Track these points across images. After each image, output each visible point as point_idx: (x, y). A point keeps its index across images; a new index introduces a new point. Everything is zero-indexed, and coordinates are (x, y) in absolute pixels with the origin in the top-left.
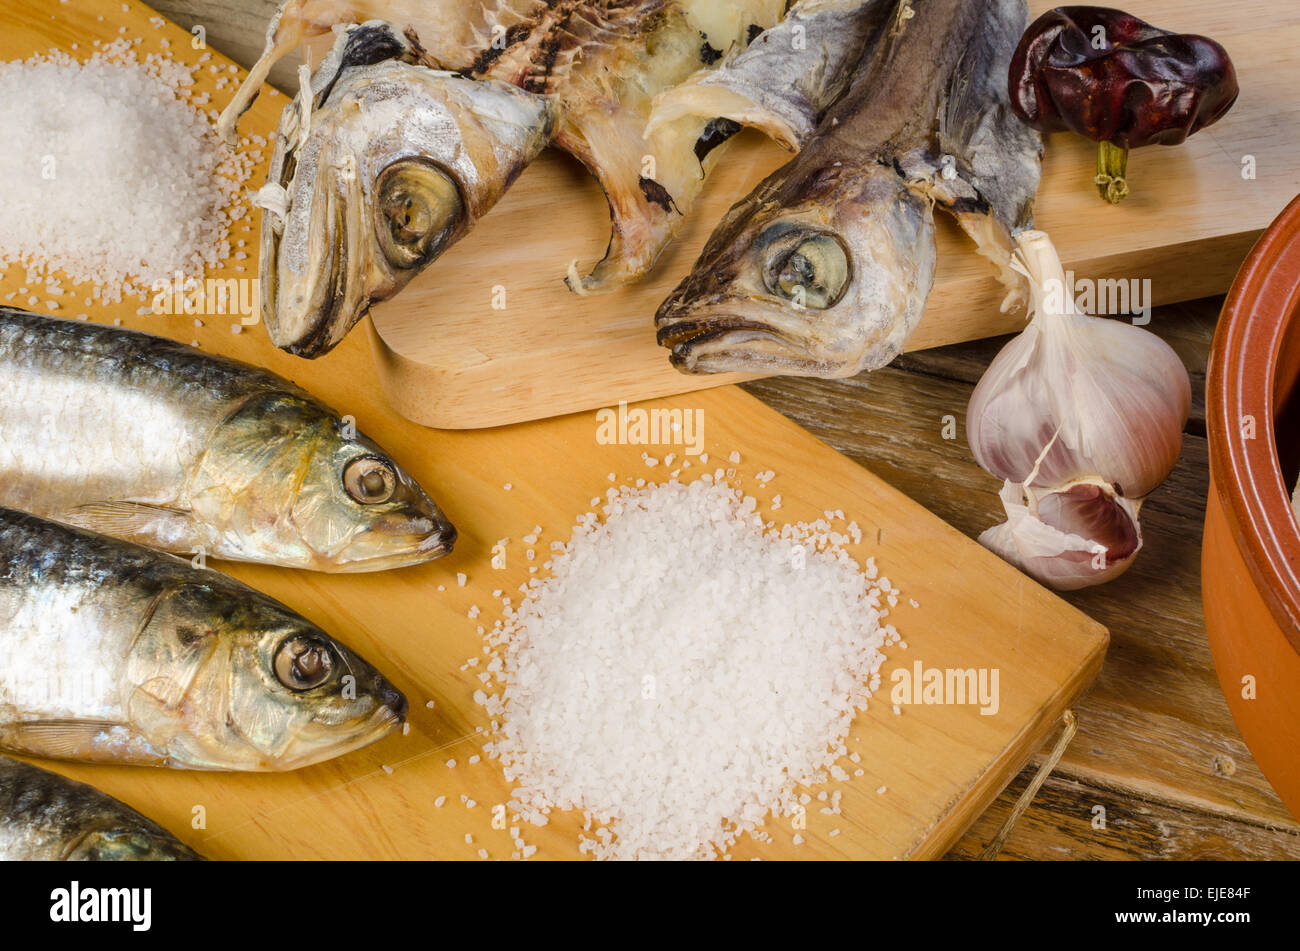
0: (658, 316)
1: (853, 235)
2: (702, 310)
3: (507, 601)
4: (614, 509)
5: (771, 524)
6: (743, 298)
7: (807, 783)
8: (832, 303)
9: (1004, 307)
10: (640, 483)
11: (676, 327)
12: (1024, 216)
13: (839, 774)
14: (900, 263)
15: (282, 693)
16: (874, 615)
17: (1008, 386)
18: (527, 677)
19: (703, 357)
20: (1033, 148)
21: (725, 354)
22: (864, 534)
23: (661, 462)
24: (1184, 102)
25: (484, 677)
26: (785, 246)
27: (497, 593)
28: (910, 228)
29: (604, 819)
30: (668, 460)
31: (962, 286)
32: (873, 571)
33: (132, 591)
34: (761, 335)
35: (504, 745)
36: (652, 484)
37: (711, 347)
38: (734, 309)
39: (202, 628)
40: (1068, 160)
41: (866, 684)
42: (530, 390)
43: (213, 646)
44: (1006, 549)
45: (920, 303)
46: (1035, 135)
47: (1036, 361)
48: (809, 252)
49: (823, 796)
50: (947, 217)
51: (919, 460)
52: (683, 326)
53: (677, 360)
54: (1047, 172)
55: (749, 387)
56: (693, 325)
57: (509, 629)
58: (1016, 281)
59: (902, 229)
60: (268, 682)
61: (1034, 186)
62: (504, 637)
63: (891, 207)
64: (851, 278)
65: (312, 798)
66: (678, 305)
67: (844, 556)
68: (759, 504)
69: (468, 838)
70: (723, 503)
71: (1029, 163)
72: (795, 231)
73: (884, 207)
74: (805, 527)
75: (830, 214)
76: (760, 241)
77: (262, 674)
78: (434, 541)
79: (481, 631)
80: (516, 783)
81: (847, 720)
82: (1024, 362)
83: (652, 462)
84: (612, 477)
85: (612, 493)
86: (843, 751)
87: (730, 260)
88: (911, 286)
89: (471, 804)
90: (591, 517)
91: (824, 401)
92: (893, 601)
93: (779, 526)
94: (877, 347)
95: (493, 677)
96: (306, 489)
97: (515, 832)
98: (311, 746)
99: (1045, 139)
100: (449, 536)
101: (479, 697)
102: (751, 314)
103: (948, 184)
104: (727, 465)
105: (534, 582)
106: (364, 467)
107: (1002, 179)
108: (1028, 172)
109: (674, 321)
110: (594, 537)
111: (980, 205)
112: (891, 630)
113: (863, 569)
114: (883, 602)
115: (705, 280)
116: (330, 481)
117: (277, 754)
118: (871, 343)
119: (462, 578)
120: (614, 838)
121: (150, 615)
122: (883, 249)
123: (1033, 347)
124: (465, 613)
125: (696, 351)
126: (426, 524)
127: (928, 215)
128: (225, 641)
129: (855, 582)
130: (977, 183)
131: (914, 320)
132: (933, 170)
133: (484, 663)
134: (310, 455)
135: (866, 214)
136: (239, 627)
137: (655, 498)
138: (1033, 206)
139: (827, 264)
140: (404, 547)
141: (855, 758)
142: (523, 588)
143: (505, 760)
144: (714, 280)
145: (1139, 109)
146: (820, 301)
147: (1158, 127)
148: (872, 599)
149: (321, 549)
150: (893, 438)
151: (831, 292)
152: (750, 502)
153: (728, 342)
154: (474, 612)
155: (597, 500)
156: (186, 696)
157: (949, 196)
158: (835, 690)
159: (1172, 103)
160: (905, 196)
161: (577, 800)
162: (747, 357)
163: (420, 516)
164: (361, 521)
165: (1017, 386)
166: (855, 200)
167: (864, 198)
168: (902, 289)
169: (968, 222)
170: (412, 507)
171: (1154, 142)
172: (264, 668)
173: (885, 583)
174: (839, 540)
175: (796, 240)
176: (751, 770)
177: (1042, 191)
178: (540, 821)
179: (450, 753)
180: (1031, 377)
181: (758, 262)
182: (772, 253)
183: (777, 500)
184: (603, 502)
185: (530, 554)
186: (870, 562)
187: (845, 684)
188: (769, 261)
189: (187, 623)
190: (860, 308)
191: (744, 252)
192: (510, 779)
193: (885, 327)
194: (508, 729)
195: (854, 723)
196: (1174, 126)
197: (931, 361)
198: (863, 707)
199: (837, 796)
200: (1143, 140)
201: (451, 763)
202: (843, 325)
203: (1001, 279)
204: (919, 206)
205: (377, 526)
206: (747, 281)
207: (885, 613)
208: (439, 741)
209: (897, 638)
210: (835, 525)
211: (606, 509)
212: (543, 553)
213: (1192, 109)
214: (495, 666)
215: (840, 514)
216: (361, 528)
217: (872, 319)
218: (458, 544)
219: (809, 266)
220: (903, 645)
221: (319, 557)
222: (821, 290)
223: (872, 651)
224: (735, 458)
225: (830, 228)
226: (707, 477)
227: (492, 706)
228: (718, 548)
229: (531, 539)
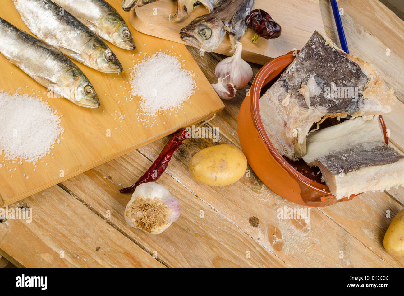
0: (182, 30)
1: (214, 30)
2: (189, 32)
3: (139, 62)
4: (160, 55)
5: (182, 68)
6: (195, 33)
7: (174, 107)
8: (206, 39)
9: (230, 52)
10: (165, 53)
11: (184, 33)
12: (239, 39)
13: (179, 108)
14: (218, 38)
15: (106, 60)
16: (192, 88)
17: (225, 64)
18: (139, 74)
19: (186, 39)
20: (245, 29)
21: (189, 40)
22: (195, 76)
23: (169, 51)
24: (271, 34)
25: (132, 71)
26: (203, 28)
27: (138, 60)
28: (222, 33)
29: (144, 99)
30: (170, 51)
31: (225, 46)
32: (194, 82)
33: (88, 35)
34: (195, 40)
35: (132, 82)
36: (166, 54)
37: (188, 38)
38: (193, 34)
39: (97, 45)
40: (249, 33)
41: (188, 97)
42: (154, 31)
43: (98, 49)
44: (215, 88)
45: (218, 45)
46: (246, 27)
47: (231, 62)
48: (206, 30)
49: (176, 110)
50: (228, 34)
51: (206, 69)
52: (185, 33)
53: (182, 38)
54: (245, 34)
55: (186, 46)
56: (187, 34)
57: (138, 66)
58: (234, 49)
59: (221, 33)
60: (104, 58)
61: (243, 35)
62: (137, 67)
63: (221, 29)
64: (211, 37)
65: (102, 78)
66: (186, 30)
67: (191, 78)
68: (181, 64)
69: (123, 93)
70: (176, 62)
71: (243, 31)
72: (206, 26)
73: (220, 28)
74: (187, 71)
75: (212, 26)
76: (200, 25)
77: (104, 56)
78: (132, 48)
79: (134, 64)
80: (133, 89)
81: (183, 101)
82: (229, 61)
83: (167, 51)
84: (161, 50)
85: (160, 52)
86: (181, 105)
87: (195, 26)
88: (218, 42)
89: (125, 89)
90: (156, 55)
91: (194, 53)
92: (196, 87)
93: (183, 69)
94: (210, 49)
95: (134, 72)
96: (117, 31)
97: (130, 95)
98: (106, 70)
100: (134, 48)
101: (131, 74)
102: (195, 36)
103: (230, 30)
104: (179, 56)
105: (144, 61)
106: (126, 32)
107: (238, 32)
108: (242, 32)
109: (184, 32)
110: (155, 58)
111: (233, 34)
112: (194, 91)
113: (193, 81)
114: (194, 87)
115: (190, 28)
116: (121, 31)
117: (101, 69)
118: (209, 48)
119: (133, 55)
120: (144, 102)
121: (90, 40)
122: (217, 35)
123: (232, 60)
124: (132, 61)
125: (186, 38)
126: (132, 44)
127: (225, 32)
128: (100, 49)
129: (191, 82)
130: (234, 31)
131: (216, 47)
132: (229, 26)
133: (133, 69)
134: (119, 26)
135: (217, 28)
136: (103, 48)
137: (166, 56)
138: (241, 38)
139: (208, 33)
140: (128, 47)
141: (182, 107)
142: (142, 61)
143: (132, 85)
144: (192, 28)
145: (264, 32)
146: (205, 38)
147: (266, 36)
148: (193, 86)
149: (115, 41)
150: (203, 64)
151: (207, 38)
152: (180, 63)
153: (191, 39)
154: (134, 61)
155: (157, 53)
156: (91, 54)
157: (230, 31)
158: (183, 96)
159: (269, 33)
160: (223, 28)
161: (141, 95)
162: (192, 42)
163: (132, 43)
164: (123, 40)
165: (227, 64)
166: (216, 25)
167: (217, 26)
168: (217, 42)
169: (231, 36)
170: (131, 41)
171: (264, 37)
172: (104, 55)
173: (195, 84)
174: (191, 75)
175: (205, 28)
176: (167, 101)
177: (243, 36)
178: (134, 95)
179: (124, 80)
180: (229, 64)
181: (199, 28)
182: (201, 28)
183: (184, 65)
184: (158, 53)
185: (145, 56)
186: (195, 80)
187: (185, 96)
188: (200, 29)
189: (95, 44)
190: (210, 42)
191: (197, 26)
192: (132, 88)
193: (212, 47)
194: (134, 80)
195: (184, 102)
196: (268, 36)
197: (213, 54)
198: (186, 100)
199: (178, 111)
200: (262, 36)
201: (124, 82)
202: (207, 43)
203: (232, 47)
204: (224, 30)
205: (125, 42)
206: (196, 31)
207: (194, 89)
208: (123, 78)
209: (194, 93)
210: (191, 72)
211: (158, 55)
212: (147, 57)
213: (272, 35)
214: (135, 70)
215: (193, 71)
216: (122, 41)
217: (211, 44)
218: (135, 49)
219: (205, 32)
220: (195, 94)
221: (115, 42)
222: (205, 37)
223: (190, 93)
224: (180, 56)
225: (211, 28)
226: (175, 57)
227: (132, 76)
228: (173, 68)
229: (145, 54)
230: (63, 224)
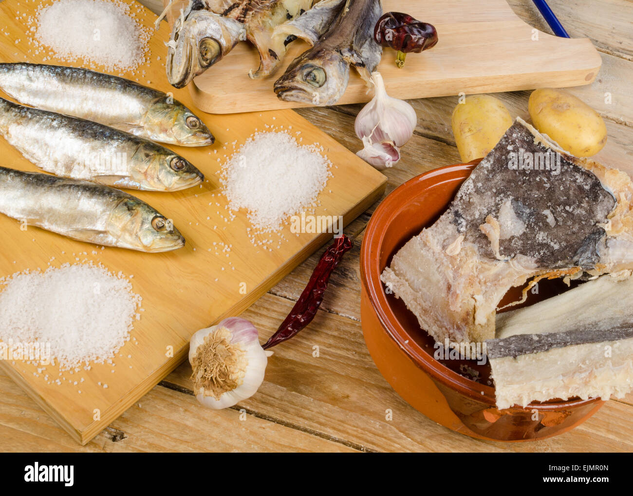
0: (275, 84)
1: (327, 69)
2: (287, 84)
3: (228, 158)
4: (257, 137)
5: (300, 144)
6: (298, 82)
7: (306, 206)
8: (320, 86)
9: (367, 93)
10: (264, 131)
11: (280, 87)
12: (375, 69)
13: (314, 205)
14: (339, 78)
15: (172, 171)
16: (326, 169)
17: (366, 115)
18: (234, 176)
19: (286, 96)
20: (380, 51)
21: (292, 95)
22: (324, 149)
23: (270, 127)
24: (421, 42)
25: (222, 176)
26: (309, 70)
27: (225, 156)
28: (343, 69)
29: (253, 210)
30: (272, 126)
31: (355, 87)
32: (326, 158)
33: (131, 143)
34: (302, 92)
35: (227, 192)
36: (267, 132)
37: (289, 93)
38: (295, 84)
39: (151, 154)
40: (388, 56)
41: (323, 185)
42: (236, 104)
43: (155, 158)
44: (363, 156)
45: (344, 90)
46: (381, 48)
47: (375, 108)
48: (315, 72)
49: (310, 210)
50: (353, 68)
51: (340, 135)
52: (282, 87)
53: (279, 96)
54: (383, 59)
55: (295, 110)
56: (284, 87)
57: (228, 165)
58: (370, 86)
59: (340, 69)
60: (169, 168)
61: (379, 62)
62: (227, 166)
63: (338, 63)
64: (326, 80)
65: (176, 201)
66: (281, 82)
67: (319, 154)
68: (296, 140)
69: (218, 213)
70: (287, 138)
71: (378, 55)
72: (312, 66)
73: (336, 63)
74: (308, 146)
75: (322, 63)
76: (302, 68)
77: (167, 166)
78: (209, 140)
79: (221, 164)
80: (230, 201)
81: (317, 193)
82: (371, 108)
83: (267, 127)
84: (256, 129)
85: (256, 133)
86: (316, 200)
87: (295, 72)
88: (342, 85)
89: (219, 205)
90: (251, 139)
91: (314, 118)
92: (331, 166)
93: (301, 145)
94: (331, 99)
95: (224, 176)
96: (176, 123)
97: (230, 212)
98: (178, 186)
99: (383, 49)
100: (213, 139)
101: (221, 180)
102: (299, 86)
103: (354, 59)
104: (288, 129)
105: (235, 154)
106: (192, 119)
107: (370, 59)
108: (377, 58)
109: (279, 86)
110: (251, 143)
111: (362, 65)
112: (330, 173)
113: (323, 157)
114: (328, 166)
115: (288, 76)
116: (182, 121)
117: (170, 187)
118: (330, 98)
119: (215, 151)
120: (256, 215)
121: (137, 149)
122: (335, 74)
123: (374, 104)
124: (216, 160)
125: (285, 94)
126: (207, 135)
127: (348, 66)
128: (157, 157)
129: (321, 160)
130: (362, 59)
131: (342, 94)
132: (350, 54)
133: (221, 172)
134: (177, 114)
135: (331, 64)
136: (161, 154)
137: (268, 135)
138: (378, 67)
139: (320, 76)
140: (203, 142)
141: (319, 202)
142: (232, 155)
143: (227, 195)
144: (290, 76)
145: (408, 42)
146: (317, 85)
147: (413, 47)
148: (326, 165)
149: (179, 139)
150: (333, 129)
151: (320, 83)
152: (294, 139)
153: (293, 92)
154: (219, 160)
155: (252, 135)
156: (146, 170)
157: (354, 62)
158: (315, 185)
159: (417, 41)
160: (342, 60)
161: (246, 206)
162: (297, 97)
163: (206, 133)
164: (190, 133)
165: (369, 114)
166: (328, 60)
167: (331, 59)
168: (339, 85)
169: (359, 69)
170: (204, 130)
171: (412, 52)
172: (168, 164)
173: (329, 161)
174: (317, 150)
175: (312, 69)
176: (292, 201)
178: (236, 210)
179: (212, 193)
180: (373, 112)
181: (302, 73)
182: (305, 72)
183: (301, 139)
184: (254, 135)
185: (234, 147)
186: (325, 156)
187: (318, 184)
188: (305, 74)
189: (147, 152)
190: (328, 89)
191: (298, 70)
192: (229, 200)
193: (334, 94)
194: (228, 188)
195: (319, 194)
196: (418, 48)
197: (345, 109)
198: (322, 190)
199: (314, 210)
200: (409, 51)
201: (213, 195)
202: (323, 92)
203: (367, 85)
204: (345, 63)
205: (194, 135)
206: (299, 78)
207: (329, 169)
208: (210, 190)
209: (331, 175)
210: (316, 146)
211: (255, 137)
212: (238, 147)
213: (423, 43)
214: (225, 173)
215: (318, 144)
216: (190, 135)
217: (331, 91)
218: (215, 142)
219: (315, 76)
220: (333, 177)
221: (179, 142)
222: (318, 83)
223: (325, 177)
224: (290, 127)
225: (321, 66)
226: (282, 132)
227: (224, 183)
228: (285, 149)
229: (234, 143)
230: (186, 442)
